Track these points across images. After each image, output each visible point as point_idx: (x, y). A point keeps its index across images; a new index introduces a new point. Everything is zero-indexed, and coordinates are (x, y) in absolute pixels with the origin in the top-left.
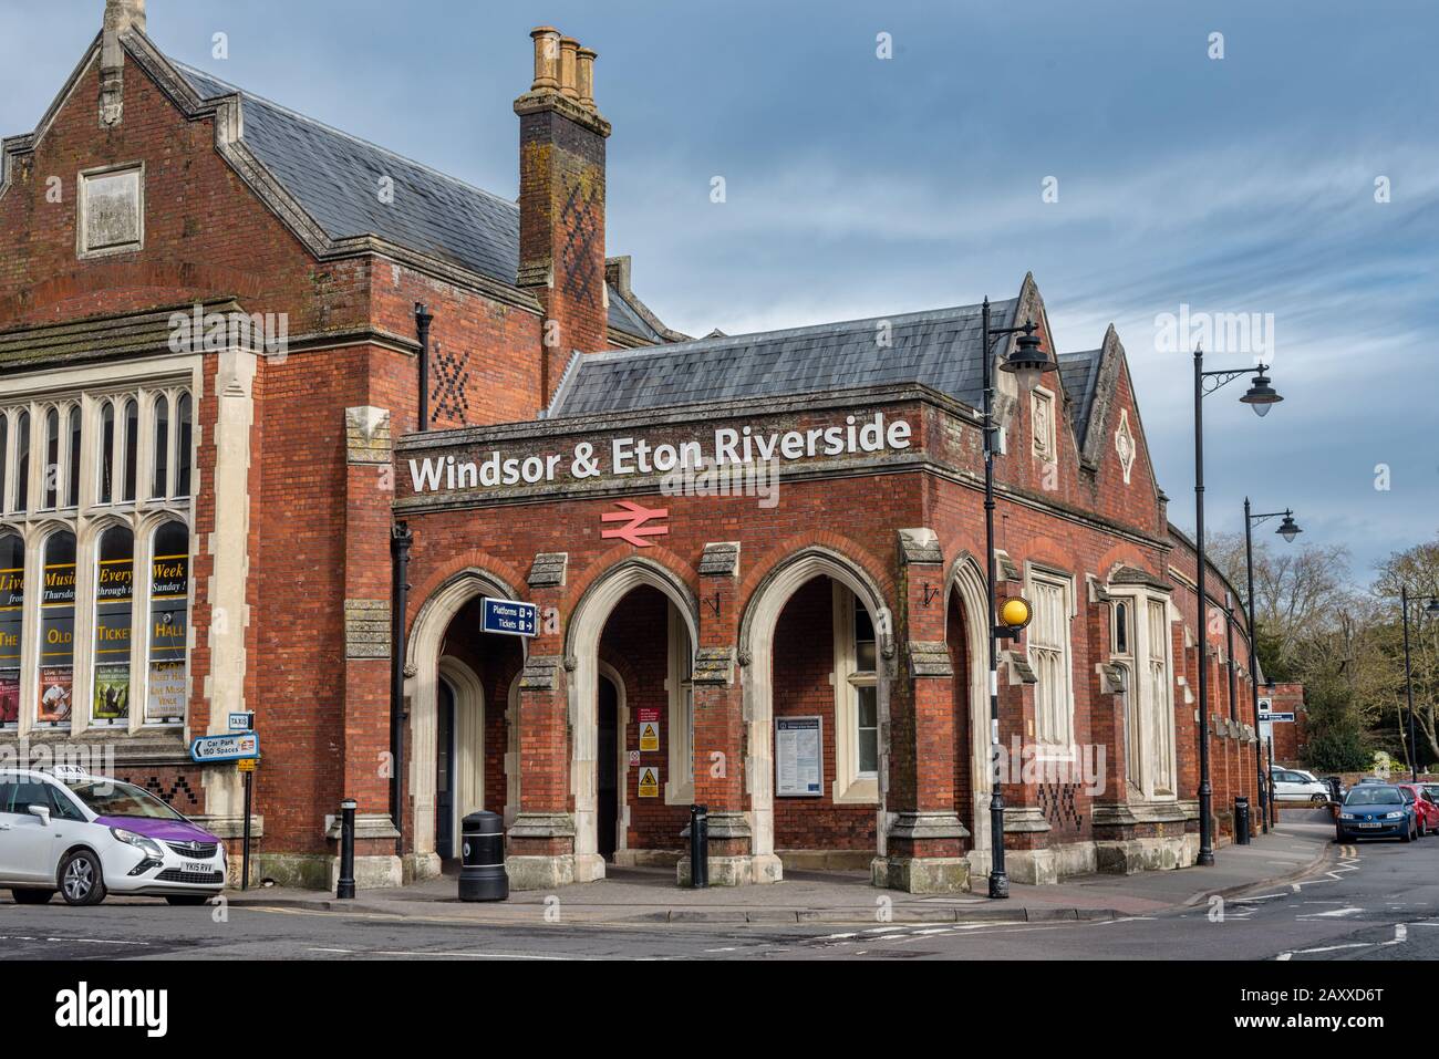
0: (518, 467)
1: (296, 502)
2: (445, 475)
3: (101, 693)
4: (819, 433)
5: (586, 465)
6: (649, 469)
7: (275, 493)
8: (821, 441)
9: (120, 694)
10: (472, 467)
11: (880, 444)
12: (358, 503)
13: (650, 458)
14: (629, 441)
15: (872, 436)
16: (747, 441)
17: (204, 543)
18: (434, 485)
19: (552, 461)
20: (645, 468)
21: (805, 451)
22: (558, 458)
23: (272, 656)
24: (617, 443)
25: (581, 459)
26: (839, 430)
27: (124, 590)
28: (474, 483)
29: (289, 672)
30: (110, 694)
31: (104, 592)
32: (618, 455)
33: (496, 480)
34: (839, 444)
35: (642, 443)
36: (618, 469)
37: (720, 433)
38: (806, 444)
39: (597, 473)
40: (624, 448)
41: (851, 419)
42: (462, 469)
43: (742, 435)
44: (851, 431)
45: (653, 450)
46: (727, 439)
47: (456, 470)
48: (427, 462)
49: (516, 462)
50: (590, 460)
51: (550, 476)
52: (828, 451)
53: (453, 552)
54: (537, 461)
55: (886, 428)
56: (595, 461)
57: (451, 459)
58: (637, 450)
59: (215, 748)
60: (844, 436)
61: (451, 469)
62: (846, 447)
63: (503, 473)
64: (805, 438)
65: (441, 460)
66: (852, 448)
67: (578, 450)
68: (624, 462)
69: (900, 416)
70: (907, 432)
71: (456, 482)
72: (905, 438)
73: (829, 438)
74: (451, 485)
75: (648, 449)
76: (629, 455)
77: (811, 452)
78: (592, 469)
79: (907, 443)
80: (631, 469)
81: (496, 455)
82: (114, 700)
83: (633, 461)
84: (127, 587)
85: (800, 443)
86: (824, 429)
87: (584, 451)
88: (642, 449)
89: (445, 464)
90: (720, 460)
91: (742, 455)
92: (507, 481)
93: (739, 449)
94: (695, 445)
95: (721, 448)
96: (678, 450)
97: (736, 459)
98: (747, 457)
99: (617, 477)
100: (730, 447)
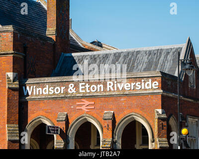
2: (33, 91)
4: (135, 84)
5: (72, 89)
6: (89, 91)
8: (135, 86)
10: (40, 89)
11: (150, 87)
13: (89, 88)
14: (84, 84)
15: (148, 85)
16: (115, 85)
18: (30, 93)
19: (63, 88)
20: (88, 91)
21: (131, 88)
22: (64, 87)
24: (81, 84)
25: (71, 88)
26: (140, 83)
28: (41, 93)
32: (81, 88)
33: (47, 93)
35: (87, 84)
36: (81, 91)
37: (108, 83)
38: (131, 86)
41: (143, 81)
42: (38, 89)
43: (114, 83)
44: (143, 83)
45: (90, 86)
46: (110, 84)
47: (36, 89)
49: (53, 88)
51: (62, 92)
52: (137, 88)
53: (35, 112)
54: (59, 88)
55: (152, 83)
56: (75, 89)
57: (35, 87)
60: (141, 85)
61: (34, 89)
62: (141, 87)
63: (49, 91)
65: (32, 87)
66: (143, 88)
69: (155, 80)
70: (158, 84)
71: (36, 93)
73: (137, 85)
74: (35, 94)
76: (84, 87)
78: (74, 91)
79: (157, 87)
80: (84, 91)
81: (47, 86)
83: (85, 89)
85: (129, 86)
87: (71, 86)
88: (87, 86)
89: (33, 88)
90: (108, 90)
91: (114, 89)
92: (50, 93)
93: (113, 86)
94: (102, 86)
95: (108, 86)
96: (97, 86)
97: (112, 90)
98: (116, 89)
99: (80, 93)
100: (111, 87)
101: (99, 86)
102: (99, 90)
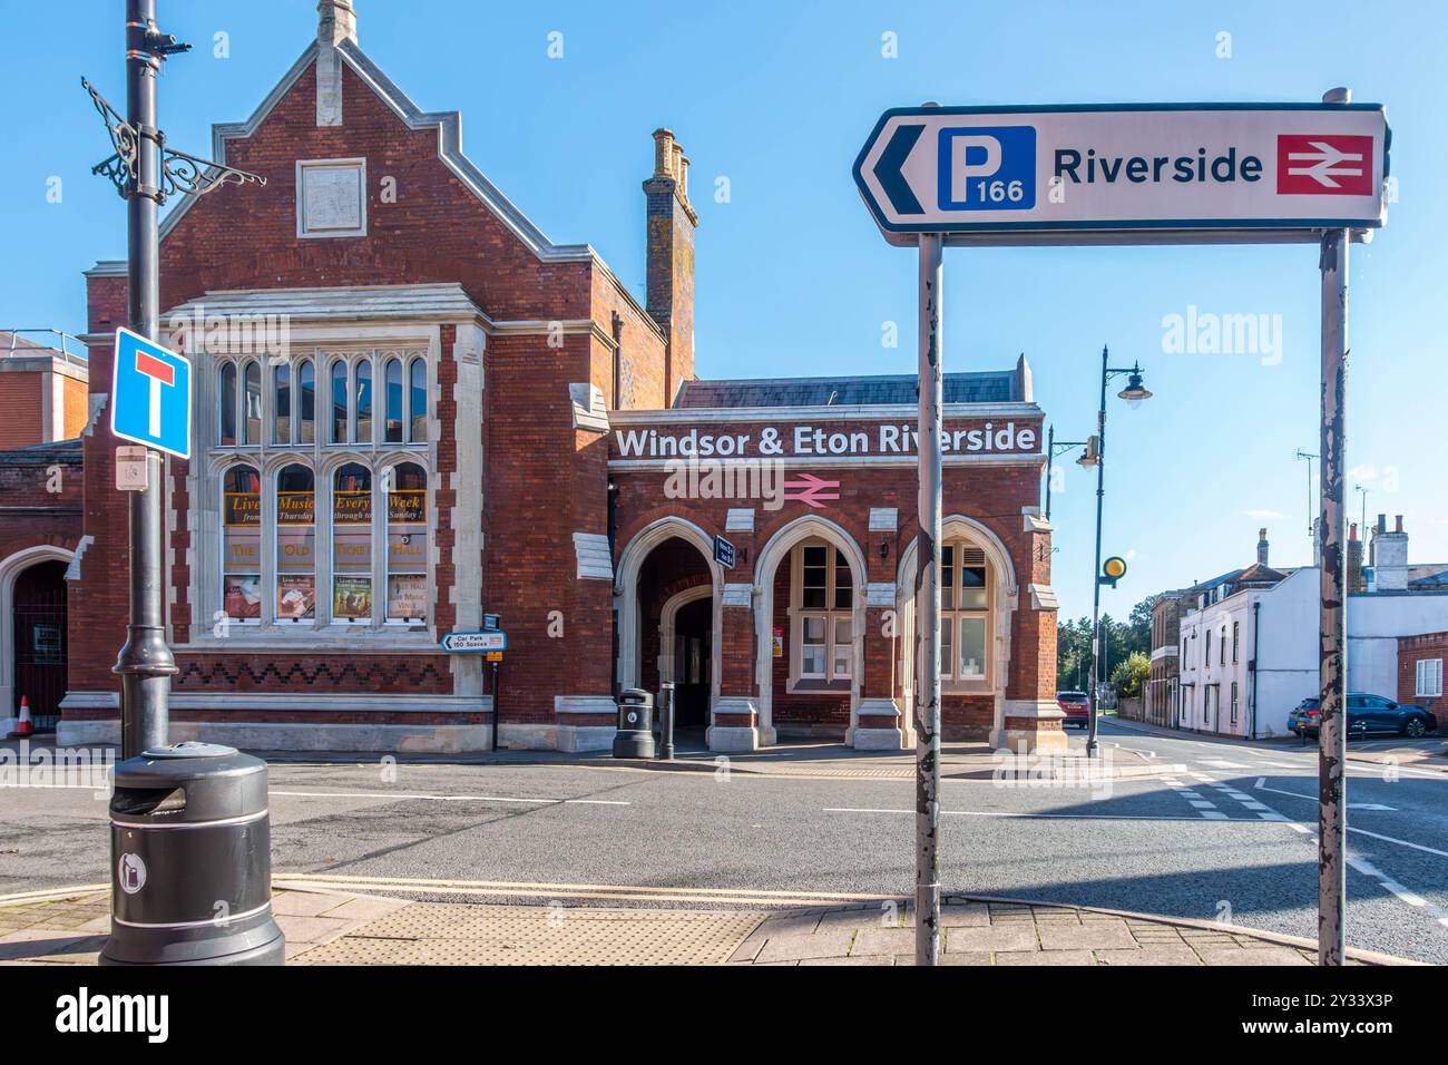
0: (714, 443)
1: (522, 455)
2: (648, 444)
3: (342, 599)
4: (964, 433)
5: (771, 444)
6: (825, 451)
7: (503, 446)
8: (964, 441)
9: (360, 600)
10: (672, 440)
11: (1010, 445)
12: (584, 458)
13: (825, 443)
14: (809, 429)
15: (1005, 440)
16: (906, 437)
17: (446, 480)
18: (639, 451)
19: (742, 439)
20: (821, 450)
21: (951, 446)
22: (747, 438)
23: (502, 574)
24: (798, 431)
25: (767, 440)
26: (979, 433)
27: (361, 515)
28: (674, 452)
29: (519, 587)
30: (350, 600)
31: (340, 516)
32: (798, 440)
33: (694, 451)
34: (979, 444)
35: (819, 431)
36: (798, 449)
37: (884, 429)
38: (952, 442)
39: (781, 451)
40: (804, 434)
41: (989, 426)
42: (663, 441)
43: (901, 432)
44: (989, 434)
45: (828, 437)
46: (889, 434)
47: (658, 441)
48: (632, 434)
49: (711, 438)
50: (775, 441)
51: (740, 451)
52: (970, 447)
53: (655, 504)
54: (731, 441)
55: (1016, 435)
56: (779, 442)
57: (653, 433)
58: (814, 437)
59: (465, 643)
60: (983, 438)
61: (653, 440)
62: (984, 445)
63: (700, 446)
64: (952, 437)
65: (645, 433)
66: (989, 447)
67: (765, 433)
68: (803, 445)
69: (1026, 426)
70: (1032, 437)
71: (658, 451)
72: (1030, 442)
73: (971, 437)
74: (653, 453)
75: (825, 437)
76: (808, 439)
77: (957, 446)
78: (776, 448)
79: (1031, 446)
80: (809, 450)
81: (694, 432)
82: (354, 604)
83: (812, 444)
84: (364, 513)
85: (948, 440)
86: (967, 432)
87: (770, 434)
88: (819, 436)
89: (649, 436)
90: (883, 448)
91: (901, 447)
92: (702, 452)
93: (899, 441)
94: (864, 437)
95: (883, 439)
96: (849, 439)
97: (895, 448)
98: (906, 448)
99: (799, 455)
100: (892, 440)
101: (854, 438)
102: (853, 449)
